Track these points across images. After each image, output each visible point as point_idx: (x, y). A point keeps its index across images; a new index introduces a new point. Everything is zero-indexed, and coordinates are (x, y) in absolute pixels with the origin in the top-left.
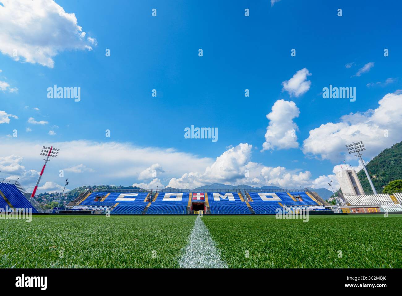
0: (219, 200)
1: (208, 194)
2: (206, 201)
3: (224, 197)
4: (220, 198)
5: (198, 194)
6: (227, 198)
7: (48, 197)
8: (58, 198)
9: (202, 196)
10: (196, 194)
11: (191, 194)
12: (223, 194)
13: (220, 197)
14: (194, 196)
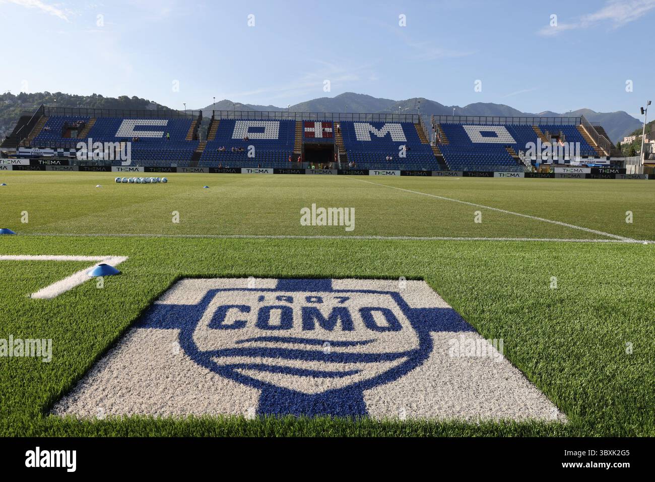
0: (368, 138)
2: (338, 140)
4: (372, 135)
5: (318, 125)
6: (388, 134)
9: (329, 130)
10: (312, 125)
11: (299, 124)
12: (378, 126)
13: (370, 132)
14: (308, 130)
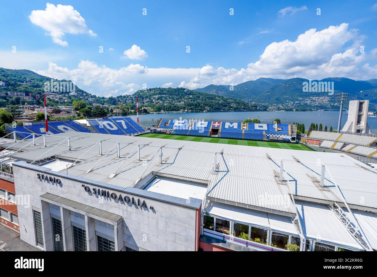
1: (223, 123)
2: (220, 127)
3: (231, 126)
4: (229, 126)
5: (217, 123)
7: (123, 98)
8: (129, 99)
9: (219, 124)
11: (212, 122)
12: (231, 123)
